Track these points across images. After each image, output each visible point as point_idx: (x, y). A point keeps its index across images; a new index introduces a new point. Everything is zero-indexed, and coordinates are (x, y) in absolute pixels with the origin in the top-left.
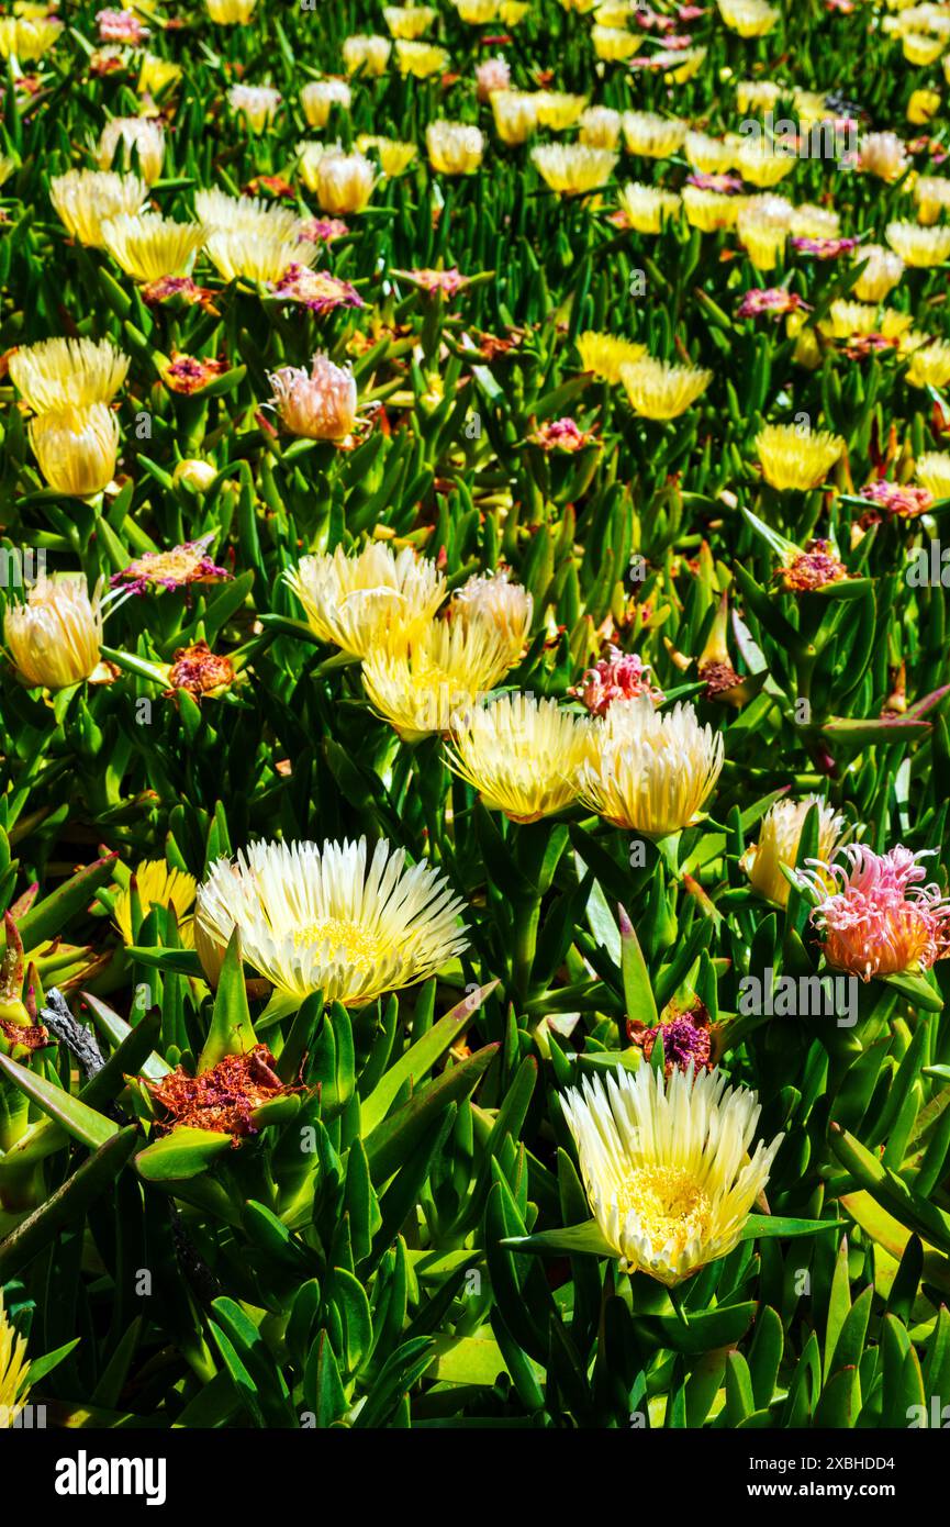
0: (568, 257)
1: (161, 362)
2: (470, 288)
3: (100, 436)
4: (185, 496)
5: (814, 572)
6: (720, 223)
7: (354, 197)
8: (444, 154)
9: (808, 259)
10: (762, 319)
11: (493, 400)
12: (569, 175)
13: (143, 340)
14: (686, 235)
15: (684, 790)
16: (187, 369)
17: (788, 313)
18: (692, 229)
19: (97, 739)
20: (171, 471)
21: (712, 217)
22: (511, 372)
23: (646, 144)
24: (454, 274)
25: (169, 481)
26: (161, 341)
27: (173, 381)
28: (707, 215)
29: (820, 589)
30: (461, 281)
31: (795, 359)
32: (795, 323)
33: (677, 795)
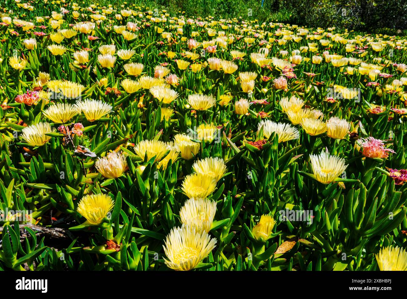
0: (335, 75)
1: (262, 76)
2: (316, 76)
3: (252, 84)
4: (262, 94)
5: (377, 111)
6: (366, 73)
7: (298, 62)
8: (315, 60)
9: (382, 77)
10: (371, 86)
11: (318, 93)
12: (337, 63)
13: (260, 73)
14: (358, 75)
15: (342, 131)
16: (266, 78)
17: (376, 86)
18: (359, 74)
19: (245, 124)
20: (260, 90)
21: (364, 72)
22: (321, 88)
23: (353, 62)
24: (314, 74)
25: (260, 91)
26: (262, 73)
27: (263, 79)
28: (363, 72)
29: (377, 114)
30: (314, 75)
31: (377, 94)
32: (377, 88)
33: (341, 132)
